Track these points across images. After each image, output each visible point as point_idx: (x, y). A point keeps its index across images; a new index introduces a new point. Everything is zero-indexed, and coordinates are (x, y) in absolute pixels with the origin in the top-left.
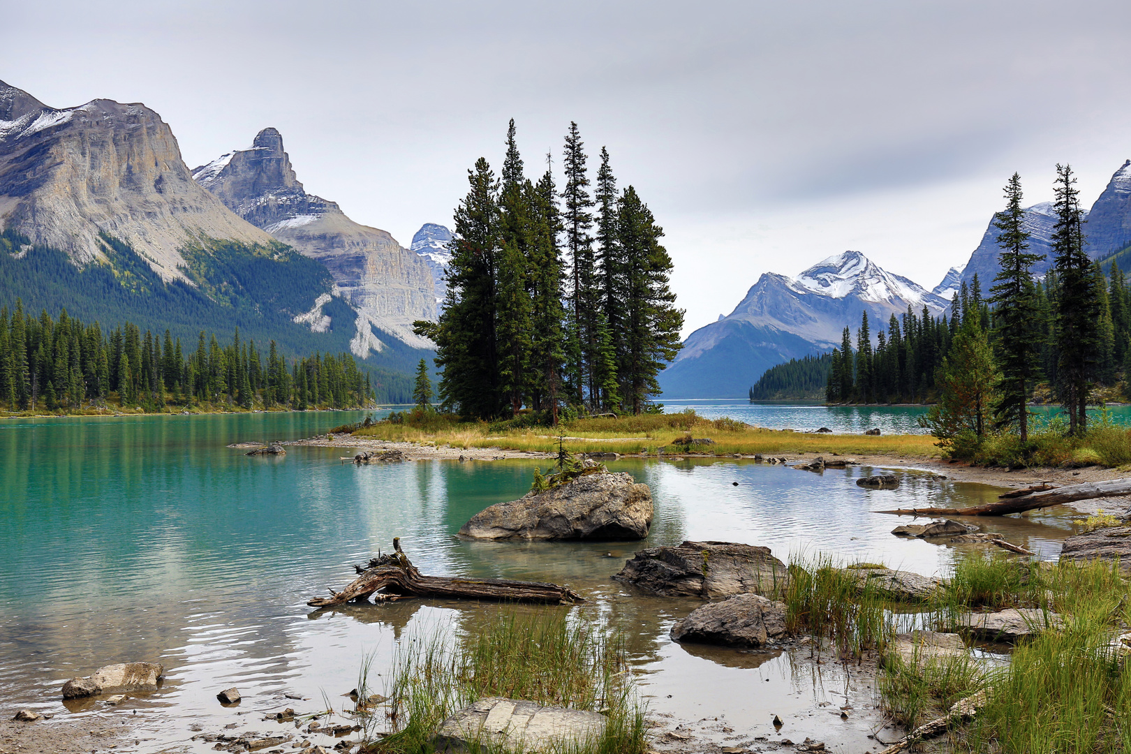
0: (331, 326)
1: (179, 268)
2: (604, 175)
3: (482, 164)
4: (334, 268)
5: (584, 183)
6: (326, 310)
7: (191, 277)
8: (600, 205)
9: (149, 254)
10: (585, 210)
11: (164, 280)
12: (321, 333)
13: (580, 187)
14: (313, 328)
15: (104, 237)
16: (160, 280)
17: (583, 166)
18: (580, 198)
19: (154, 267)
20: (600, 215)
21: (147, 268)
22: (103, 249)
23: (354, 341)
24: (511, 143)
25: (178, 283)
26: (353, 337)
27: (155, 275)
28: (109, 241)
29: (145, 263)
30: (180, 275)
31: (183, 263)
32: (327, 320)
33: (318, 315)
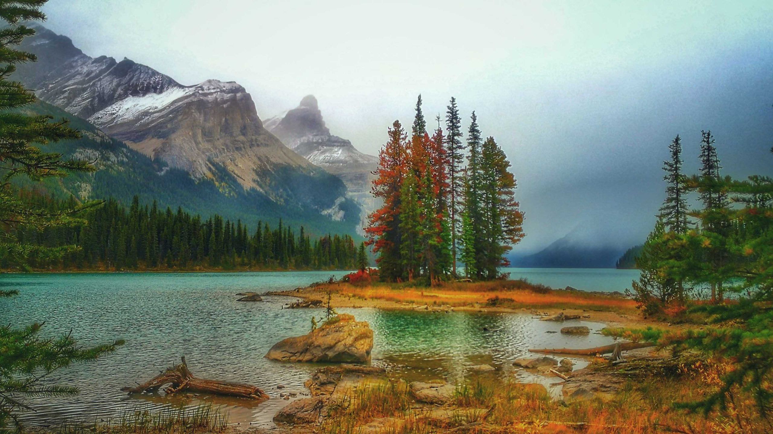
0: (345, 216)
1: (254, 181)
2: (473, 129)
3: (397, 124)
4: (347, 181)
5: (459, 135)
6: (342, 207)
7: (261, 186)
8: (470, 148)
9: (236, 172)
10: (459, 151)
11: (245, 189)
12: (338, 221)
13: (456, 138)
14: (333, 218)
15: (211, 163)
16: (242, 188)
17: (459, 125)
18: (456, 144)
19: (239, 181)
20: (470, 154)
21: (235, 181)
22: (210, 169)
23: (358, 226)
24: (419, 110)
25: (253, 189)
26: (357, 223)
27: (239, 185)
28: (213, 165)
29: (234, 177)
30: (254, 185)
31: (256, 178)
32: (342, 213)
33: (337, 209)
